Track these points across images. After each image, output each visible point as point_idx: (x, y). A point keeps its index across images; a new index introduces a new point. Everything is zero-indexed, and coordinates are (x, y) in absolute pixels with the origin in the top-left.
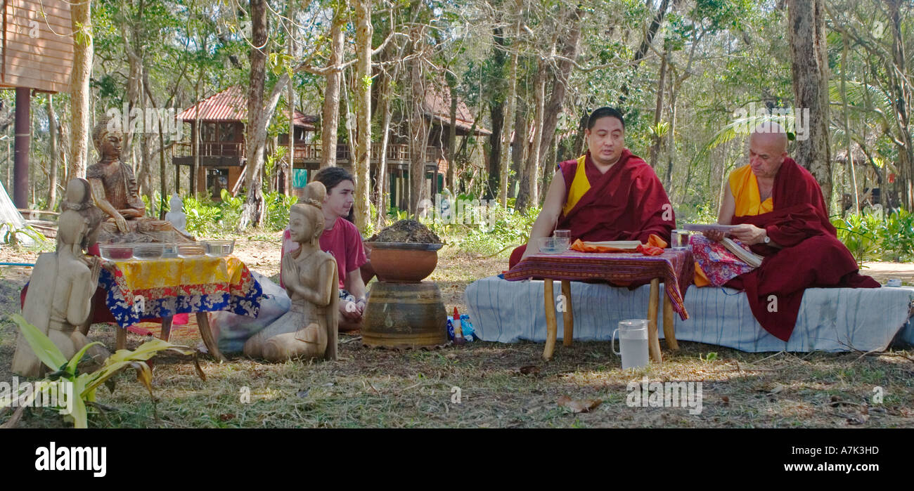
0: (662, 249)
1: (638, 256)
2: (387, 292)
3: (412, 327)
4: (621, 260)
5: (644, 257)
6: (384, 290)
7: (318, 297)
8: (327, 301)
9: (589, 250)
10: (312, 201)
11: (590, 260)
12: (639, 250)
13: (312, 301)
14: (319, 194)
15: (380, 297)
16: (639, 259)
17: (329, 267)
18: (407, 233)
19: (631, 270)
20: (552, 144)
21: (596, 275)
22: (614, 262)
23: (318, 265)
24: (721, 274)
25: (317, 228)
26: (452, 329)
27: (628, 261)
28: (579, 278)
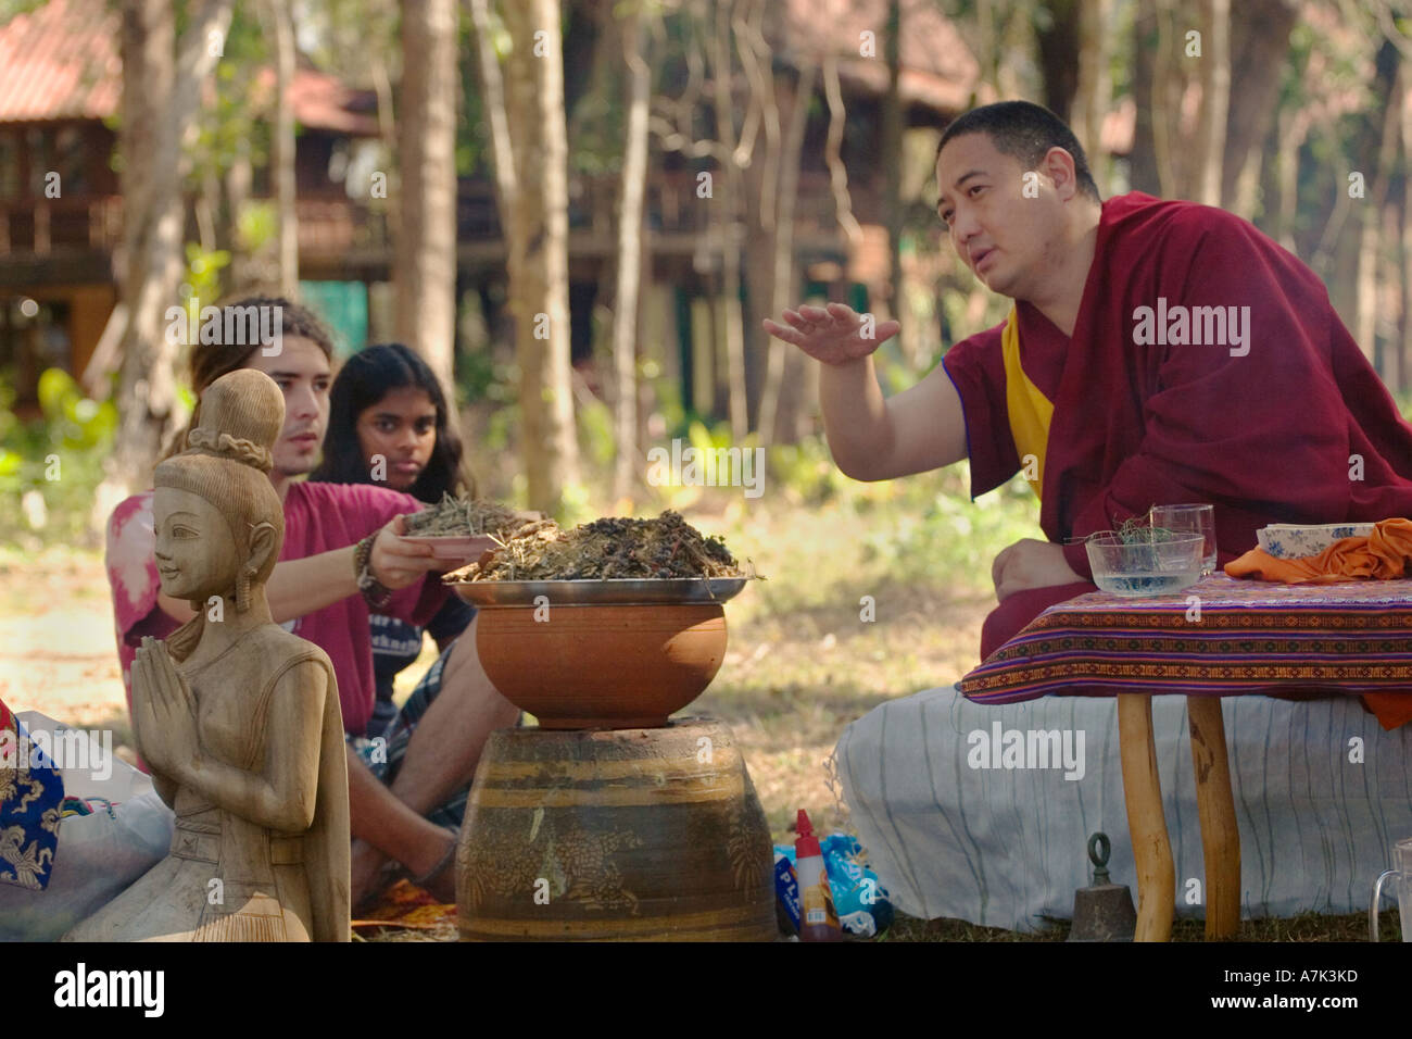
2: (540, 766)
3: (641, 894)
6: (530, 759)
7: (270, 799)
8: (305, 815)
10: (233, 442)
13: (247, 816)
14: (256, 415)
15: (519, 784)
17: (304, 687)
18: (606, 542)
21: (1306, 673)
23: (265, 679)
25: (257, 543)
26: (796, 894)
28: (1249, 683)
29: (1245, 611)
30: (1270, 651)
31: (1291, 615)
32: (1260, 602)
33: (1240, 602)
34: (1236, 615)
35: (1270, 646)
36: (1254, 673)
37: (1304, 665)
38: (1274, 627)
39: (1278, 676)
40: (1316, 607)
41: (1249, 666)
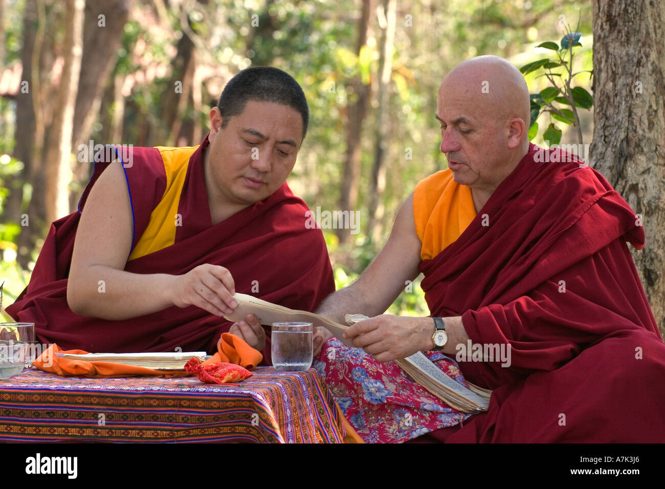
0: (249, 368)
1: (188, 384)
4: (147, 395)
5: (202, 389)
9: (74, 372)
11: (73, 395)
12: (192, 370)
16: (188, 394)
19: (170, 419)
20: (109, 96)
22: (131, 398)
24: (391, 430)
27: (162, 398)
28: (52, 438)
29: (50, 392)
30: (66, 418)
31: (80, 396)
32: (60, 386)
33: (47, 386)
34: (44, 394)
35: (66, 414)
36: (55, 431)
37: (87, 428)
38: (68, 403)
39: (70, 434)
40: (95, 391)
41: (52, 427)
